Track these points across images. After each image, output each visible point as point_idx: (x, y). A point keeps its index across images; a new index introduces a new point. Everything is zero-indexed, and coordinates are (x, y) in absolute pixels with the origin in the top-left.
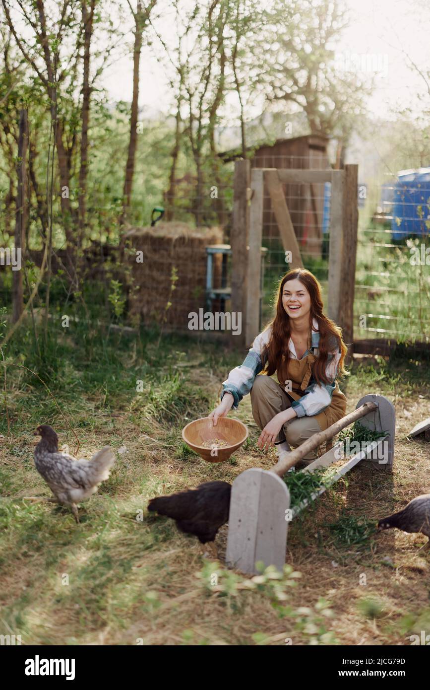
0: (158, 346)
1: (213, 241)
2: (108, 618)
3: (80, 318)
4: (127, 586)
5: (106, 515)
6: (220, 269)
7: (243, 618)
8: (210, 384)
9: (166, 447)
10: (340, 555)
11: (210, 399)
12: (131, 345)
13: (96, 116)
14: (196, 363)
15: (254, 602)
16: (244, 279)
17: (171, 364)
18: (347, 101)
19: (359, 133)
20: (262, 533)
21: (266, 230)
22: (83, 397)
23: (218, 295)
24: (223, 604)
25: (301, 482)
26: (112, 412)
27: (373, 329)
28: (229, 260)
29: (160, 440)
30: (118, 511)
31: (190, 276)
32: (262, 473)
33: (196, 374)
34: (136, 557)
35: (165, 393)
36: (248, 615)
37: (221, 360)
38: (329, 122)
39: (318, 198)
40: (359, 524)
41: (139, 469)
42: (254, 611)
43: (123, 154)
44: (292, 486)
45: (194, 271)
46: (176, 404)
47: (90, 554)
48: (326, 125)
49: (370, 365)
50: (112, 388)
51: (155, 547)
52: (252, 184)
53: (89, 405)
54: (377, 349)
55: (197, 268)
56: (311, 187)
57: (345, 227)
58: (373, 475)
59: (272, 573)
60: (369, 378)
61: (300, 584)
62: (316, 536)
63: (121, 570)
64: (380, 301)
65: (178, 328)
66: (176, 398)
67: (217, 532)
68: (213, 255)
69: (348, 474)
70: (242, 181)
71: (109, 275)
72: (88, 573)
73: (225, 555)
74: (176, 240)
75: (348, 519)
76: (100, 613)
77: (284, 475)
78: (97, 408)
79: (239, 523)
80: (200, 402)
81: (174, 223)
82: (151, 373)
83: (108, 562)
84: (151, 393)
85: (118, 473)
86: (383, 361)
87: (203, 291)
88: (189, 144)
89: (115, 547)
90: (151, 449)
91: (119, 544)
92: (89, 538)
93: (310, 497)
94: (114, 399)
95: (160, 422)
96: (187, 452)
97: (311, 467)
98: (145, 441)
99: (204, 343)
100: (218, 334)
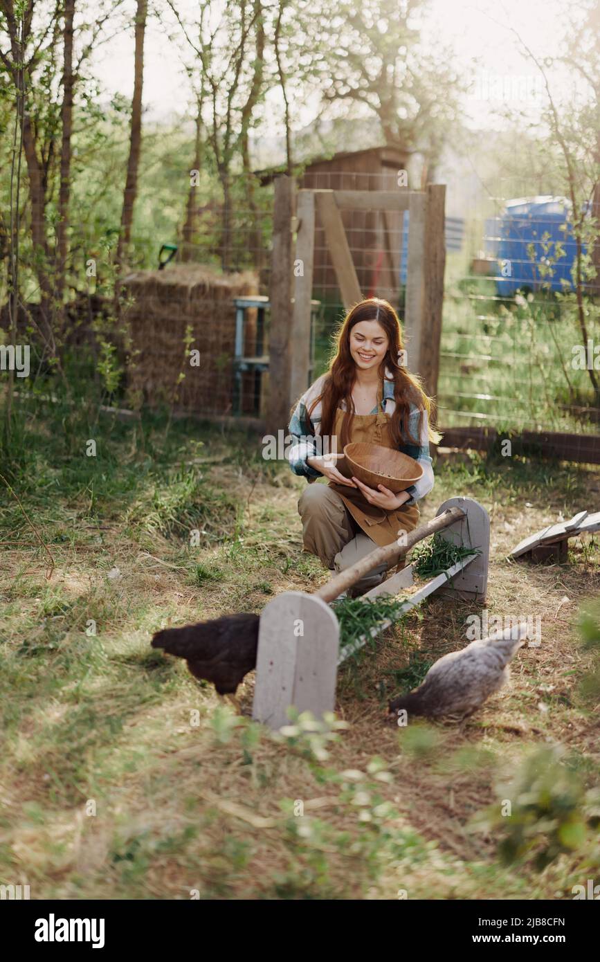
0: (166, 435)
1: (244, 290)
2: (88, 792)
3: (59, 397)
4: (116, 750)
5: (88, 658)
6: (255, 329)
7: (274, 792)
8: (238, 487)
9: (174, 570)
11: (237, 507)
12: (128, 433)
13: (83, 115)
14: (220, 458)
15: (289, 772)
16: (287, 344)
17: (185, 459)
18: (436, 101)
19: (454, 147)
20: (301, 679)
21: (318, 276)
22: (62, 503)
23: (250, 365)
24: (247, 775)
25: (356, 613)
26: (100, 523)
27: (465, 414)
28: (267, 319)
29: (167, 560)
30: (105, 653)
31: (212, 338)
32: (302, 598)
33: (219, 473)
34: (129, 713)
35: (175, 498)
36: (281, 788)
37: (254, 455)
38: (410, 130)
39: (394, 231)
41: (136, 599)
42: (288, 784)
43: (122, 170)
44: (343, 616)
45: (217, 332)
46: (190, 514)
47: (66, 708)
48: (407, 135)
49: (459, 461)
50: (101, 490)
51: (156, 700)
52: (299, 210)
53: (68, 514)
54: (470, 440)
55: (222, 328)
56: (384, 217)
57: (427, 271)
58: (459, 606)
59: (308, 722)
60: (458, 480)
61: (354, 749)
62: (378, 686)
63: (107, 729)
64: (477, 377)
65: (194, 412)
66: (191, 504)
67: (241, 681)
68: (244, 310)
69: (424, 606)
70: (285, 207)
71: (98, 338)
72: (64, 733)
73: (251, 710)
74: (193, 289)
75: (421, 665)
76: (78, 786)
77: (330, 599)
78: (80, 518)
79: (270, 667)
80: (223, 511)
81: (192, 265)
82: (156, 471)
83: (90, 719)
84: (155, 498)
85: (106, 602)
86: (478, 457)
87: (229, 360)
88: (213, 156)
89: (100, 699)
90: (154, 572)
91: (106, 695)
92: (64, 688)
93: (369, 633)
94: (104, 506)
95: (167, 537)
96: (203, 576)
97: (372, 595)
98: (146, 562)
99: (230, 431)
100: (250, 420)
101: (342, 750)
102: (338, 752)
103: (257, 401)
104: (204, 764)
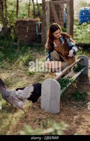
0: (24, 47)
1: (38, 21)
6: (40, 28)
8: (38, 56)
9: (25, 73)
10: (76, 104)
14: (34, 51)
16: (45, 30)
17: (28, 51)
20: (52, 99)
21: (51, 17)
22: (4, 60)
23: (39, 34)
24: (40, 124)
25: (63, 81)
26: (11, 64)
29: (23, 71)
31: (32, 30)
32: (51, 80)
33: (34, 54)
35: (26, 59)
37: (41, 50)
40: (81, 93)
44: (61, 83)
53: (5, 62)
55: (34, 28)
62: (68, 97)
65: (30, 43)
66: (29, 59)
68: (38, 24)
70: (44, 4)
73: (40, 105)
74: (28, 21)
75: (77, 92)
77: (58, 80)
79: (44, 96)
84: (22, 58)
86: (81, 48)
87: (35, 34)
90: (21, 73)
93: (67, 86)
94: (12, 61)
95: (24, 66)
96: (30, 74)
97: (66, 77)
98: (19, 72)
99: (36, 46)
100: (40, 44)
101: (62, 116)
102: (61, 116)
103: (41, 41)
104: (29, 122)
